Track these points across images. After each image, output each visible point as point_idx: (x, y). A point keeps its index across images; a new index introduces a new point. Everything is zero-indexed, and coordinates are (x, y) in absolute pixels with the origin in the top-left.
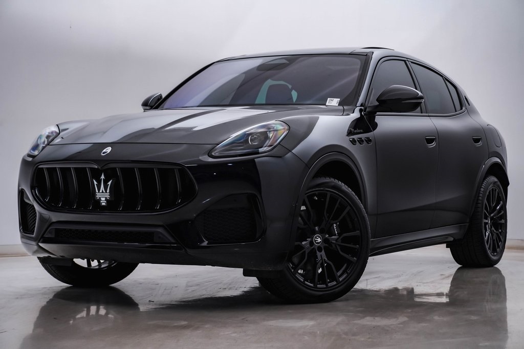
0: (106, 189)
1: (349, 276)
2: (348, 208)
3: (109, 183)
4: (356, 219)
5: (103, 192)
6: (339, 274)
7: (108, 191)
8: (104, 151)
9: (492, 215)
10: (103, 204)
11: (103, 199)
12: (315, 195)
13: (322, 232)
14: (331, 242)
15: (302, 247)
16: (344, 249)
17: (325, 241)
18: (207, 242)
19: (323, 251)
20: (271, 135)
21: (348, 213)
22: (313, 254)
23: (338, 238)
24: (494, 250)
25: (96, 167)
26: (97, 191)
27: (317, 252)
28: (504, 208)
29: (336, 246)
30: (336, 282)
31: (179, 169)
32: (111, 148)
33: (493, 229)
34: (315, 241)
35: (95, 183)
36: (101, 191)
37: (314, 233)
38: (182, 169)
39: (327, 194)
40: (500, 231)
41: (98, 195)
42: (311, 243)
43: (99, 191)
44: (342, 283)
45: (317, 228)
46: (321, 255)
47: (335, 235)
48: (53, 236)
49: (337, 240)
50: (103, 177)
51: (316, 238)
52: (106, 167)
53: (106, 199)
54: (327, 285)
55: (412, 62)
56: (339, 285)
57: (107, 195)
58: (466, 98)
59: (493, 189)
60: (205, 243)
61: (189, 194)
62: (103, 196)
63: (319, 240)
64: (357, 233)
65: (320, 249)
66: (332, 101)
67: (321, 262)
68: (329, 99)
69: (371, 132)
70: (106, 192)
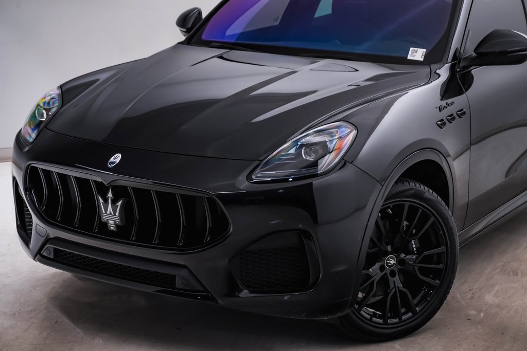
0: (115, 211)
1: (429, 305)
2: (432, 219)
3: (119, 204)
4: (441, 232)
5: (110, 214)
6: (416, 302)
7: (117, 214)
8: (112, 159)
10: (112, 228)
11: (111, 222)
12: (389, 207)
13: (396, 251)
14: (408, 263)
15: (369, 277)
16: (424, 271)
17: (401, 262)
18: (246, 291)
19: (397, 276)
20: (332, 146)
21: (432, 225)
22: (384, 281)
23: (417, 258)
25: (101, 181)
26: (104, 212)
29: (414, 269)
30: (412, 313)
32: (120, 155)
34: (387, 263)
35: (101, 201)
36: (108, 213)
37: (386, 253)
38: (210, 199)
39: (404, 205)
42: (382, 268)
43: (106, 213)
44: (419, 314)
45: (389, 248)
46: (397, 282)
47: (412, 253)
49: (415, 260)
50: (110, 195)
51: (388, 260)
52: (113, 184)
53: (115, 223)
54: (400, 319)
56: (416, 317)
60: (244, 293)
63: (392, 262)
64: (442, 249)
65: (393, 274)
66: (416, 52)
67: (394, 290)
68: (411, 49)
69: (465, 94)
70: (115, 215)
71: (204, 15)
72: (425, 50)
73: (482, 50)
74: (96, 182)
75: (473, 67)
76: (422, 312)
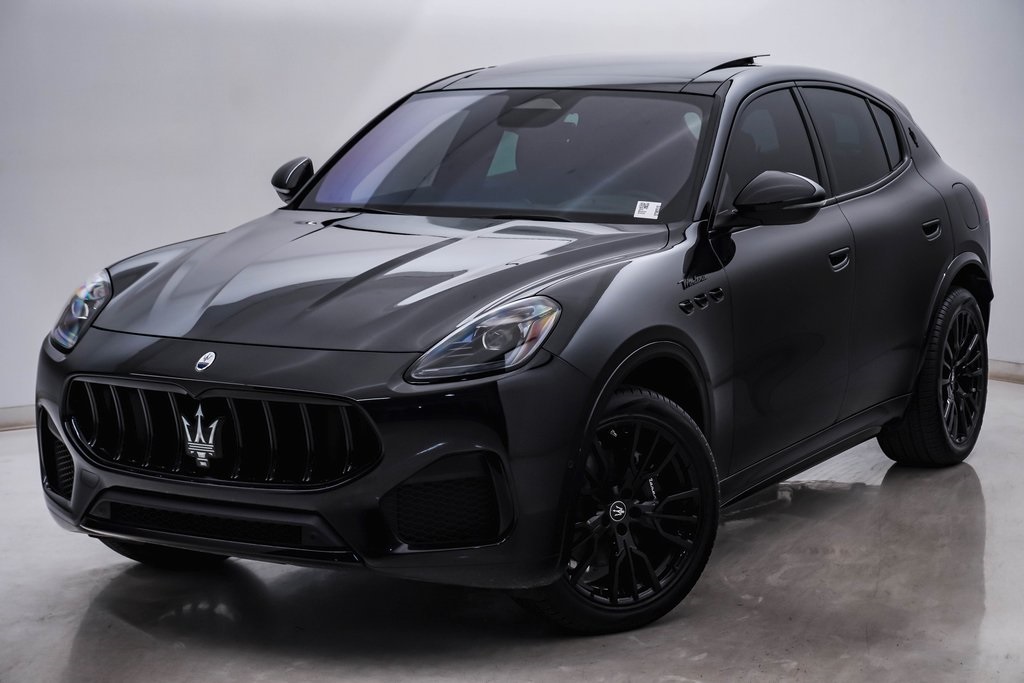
0: (206, 434)
1: (679, 576)
2: (677, 447)
3: (214, 426)
4: (691, 467)
5: (200, 442)
6: (658, 572)
7: (211, 441)
8: (201, 360)
9: (958, 363)
10: (203, 464)
11: (202, 455)
12: (612, 428)
13: (625, 496)
14: (645, 514)
15: (587, 530)
16: (668, 525)
17: (633, 512)
18: (406, 546)
19: (628, 533)
20: (526, 330)
21: (677, 456)
23: (657, 506)
24: (961, 432)
25: (186, 393)
26: (190, 440)
27: (618, 536)
28: (982, 345)
29: (653, 522)
30: (654, 589)
31: (347, 407)
32: (213, 354)
33: (960, 390)
34: (613, 514)
35: (186, 423)
36: (196, 440)
37: (611, 498)
38: (353, 410)
39: (636, 424)
40: (974, 390)
41: (192, 447)
42: (606, 519)
43: (193, 441)
44: (664, 591)
45: (616, 489)
46: (626, 541)
47: (652, 498)
48: (107, 515)
49: (654, 509)
50: (199, 413)
51: (614, 508)
52: (204, 396)
53: (207, 456)
54: (636, 598)
55: (804, 87)
56: (659, 595)
57: (210, 448)
58: (912, 134)
59: (960, 316)
60: (404, 548)
61: (368, 456)
62: (201, 446)
63: (621, 511)
64: (694, 492)
65: (621, 528)
66: (646, 207)
67: (624, 554)
68: (639, 202)
69: (722, 270)
70: (207, 443)
71: (316, 168)
72: (660, 204)
73: (744, 202)
74: (178, 396)
75: (734, 228)
76: (667, 588)
